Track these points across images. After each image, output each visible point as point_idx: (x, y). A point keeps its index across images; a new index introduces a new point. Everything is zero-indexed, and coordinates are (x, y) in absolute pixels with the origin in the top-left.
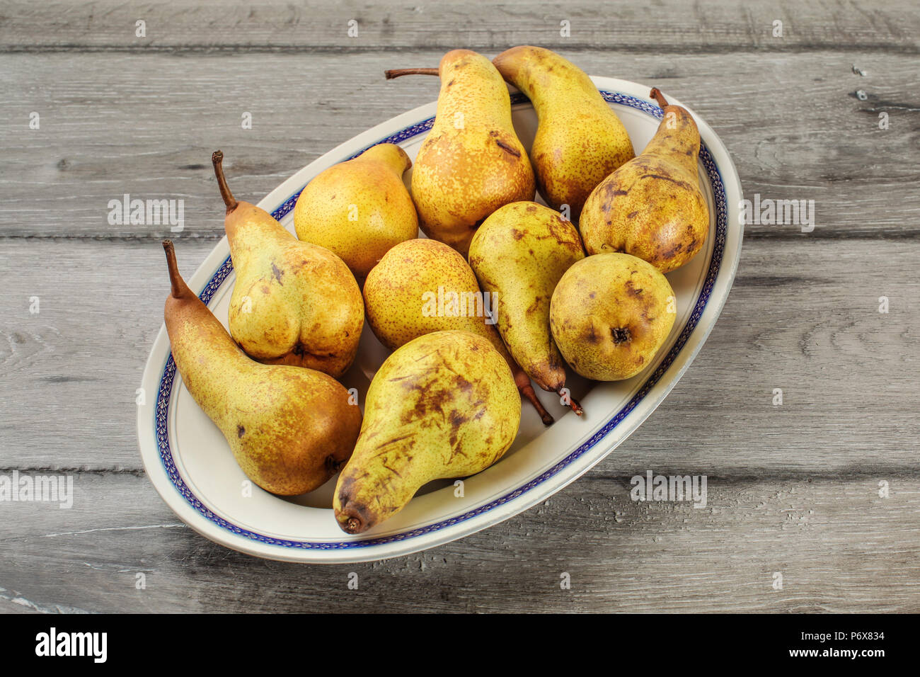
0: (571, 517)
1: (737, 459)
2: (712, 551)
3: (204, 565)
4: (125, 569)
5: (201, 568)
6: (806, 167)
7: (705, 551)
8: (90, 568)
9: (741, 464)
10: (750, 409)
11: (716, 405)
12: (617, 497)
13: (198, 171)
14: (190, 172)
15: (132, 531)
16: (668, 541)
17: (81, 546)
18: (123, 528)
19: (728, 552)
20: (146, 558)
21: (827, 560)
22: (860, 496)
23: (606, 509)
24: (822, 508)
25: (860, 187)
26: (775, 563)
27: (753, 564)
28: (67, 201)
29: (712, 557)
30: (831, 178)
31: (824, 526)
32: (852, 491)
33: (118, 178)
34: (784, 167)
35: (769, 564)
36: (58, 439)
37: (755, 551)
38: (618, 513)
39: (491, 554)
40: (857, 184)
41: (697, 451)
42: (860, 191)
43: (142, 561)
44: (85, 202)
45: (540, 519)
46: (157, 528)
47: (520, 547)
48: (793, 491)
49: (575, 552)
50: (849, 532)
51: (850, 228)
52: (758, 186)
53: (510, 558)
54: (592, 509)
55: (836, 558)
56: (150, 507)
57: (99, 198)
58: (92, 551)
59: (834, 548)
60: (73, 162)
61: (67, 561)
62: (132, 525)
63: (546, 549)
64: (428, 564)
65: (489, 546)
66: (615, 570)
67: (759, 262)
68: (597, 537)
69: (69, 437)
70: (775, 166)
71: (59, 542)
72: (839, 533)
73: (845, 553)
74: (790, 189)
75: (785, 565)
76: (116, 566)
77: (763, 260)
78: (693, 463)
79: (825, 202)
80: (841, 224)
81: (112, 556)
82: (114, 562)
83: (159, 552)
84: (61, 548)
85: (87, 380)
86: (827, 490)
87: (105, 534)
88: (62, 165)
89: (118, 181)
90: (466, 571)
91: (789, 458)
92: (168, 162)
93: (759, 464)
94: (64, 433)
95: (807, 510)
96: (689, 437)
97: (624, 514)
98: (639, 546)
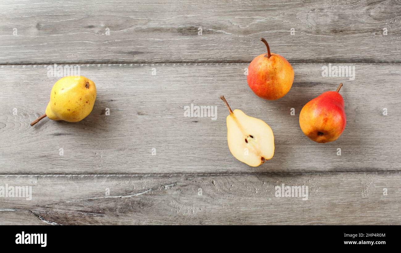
0: (241, 191)
1: (296, 166)
2: (287, 204)
3: (121, 213)
4: (95, 215)
5: (120, 214)
6: (326, 25)
7: (284, 204)
8: (83, 215)
9: (297, 168)
10: (301, 144)
11: (290, 142)
12: (256, 182)
13: (93, 29)
14: (89, 29)
15: (94, 200)
16: (272, 200)
17: (79, 206)
18: (91, 198)
19: (292, 204)
20: (101, 210)
21: (324, 207)
22: (336, 181)
23: (252, 188)
24: (323, 186)
25: (345, 36)
26: (307, 208)
27: (300, 209)
28: (44, 46)
29: (287, 207)
30: (335, 31)
31: (324, 194)
32: (333, 179)
33: (61, 33)
34: (318, 25)
35: (305, 209)
36: (62, 161)
37: (300, 204)
38: (256, 189)
39: (215, 206)
40: (345, 34)
41: (283, 163)
42: (346, 38)
43: (100, 211)
44: (51, 47)
45: (231, 192)
46: (103, 198)
47: (224, 203)
48: (314, 179)
49: (242, 205)
50: (331, 196)
51: (341, 57)
52: (307, 36)
53: (221, 208)
54: (247, 187)
55: (327, 206)
56: (100, 190)
57: (56, 44)
58: (83, 208)
59: (326, 202)
60: (43, 25)
61: (75, 212)
62: (94, 197)
63: (233, 204)
64: (195, 210)
65: (214, 203)
66: (256, 212)
67: (307, 75)
68: (249, 199)
69: (66, 160)
70: (314, 24)
71: (71, 205)
72: (328, 196)
73: (329, 204)
74: (319, 37)
75: (310, 209)
76: (91, 214)
77: (308, 74)
78: (281, 168)
79: (332, 44)
80: (337, 56)
81: (90, 210)
82: (91, 212)
83: (105, 208)
84: (72, 207)
85: (68, 134)
86: (325, 179)
87: (86, 201)
88: (38, 26)
89: (62, 35)
90: (207, 213)
91: (313, 166)
92: (80, 24)
93: (303, 168)
94: (64, 159)
95: (318, 187)
96: (280, 157)
97: (258, 189)
98: (263, 202)
